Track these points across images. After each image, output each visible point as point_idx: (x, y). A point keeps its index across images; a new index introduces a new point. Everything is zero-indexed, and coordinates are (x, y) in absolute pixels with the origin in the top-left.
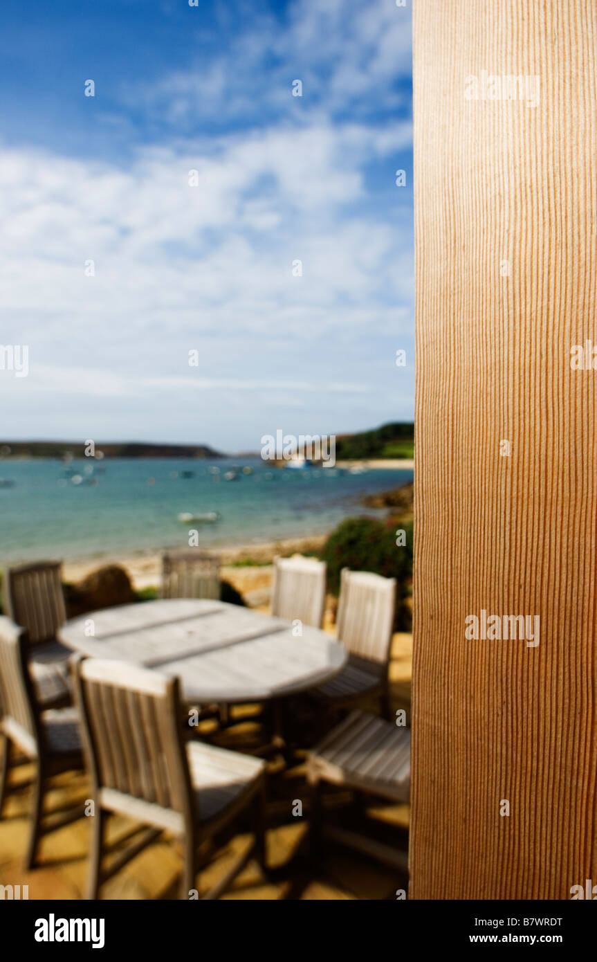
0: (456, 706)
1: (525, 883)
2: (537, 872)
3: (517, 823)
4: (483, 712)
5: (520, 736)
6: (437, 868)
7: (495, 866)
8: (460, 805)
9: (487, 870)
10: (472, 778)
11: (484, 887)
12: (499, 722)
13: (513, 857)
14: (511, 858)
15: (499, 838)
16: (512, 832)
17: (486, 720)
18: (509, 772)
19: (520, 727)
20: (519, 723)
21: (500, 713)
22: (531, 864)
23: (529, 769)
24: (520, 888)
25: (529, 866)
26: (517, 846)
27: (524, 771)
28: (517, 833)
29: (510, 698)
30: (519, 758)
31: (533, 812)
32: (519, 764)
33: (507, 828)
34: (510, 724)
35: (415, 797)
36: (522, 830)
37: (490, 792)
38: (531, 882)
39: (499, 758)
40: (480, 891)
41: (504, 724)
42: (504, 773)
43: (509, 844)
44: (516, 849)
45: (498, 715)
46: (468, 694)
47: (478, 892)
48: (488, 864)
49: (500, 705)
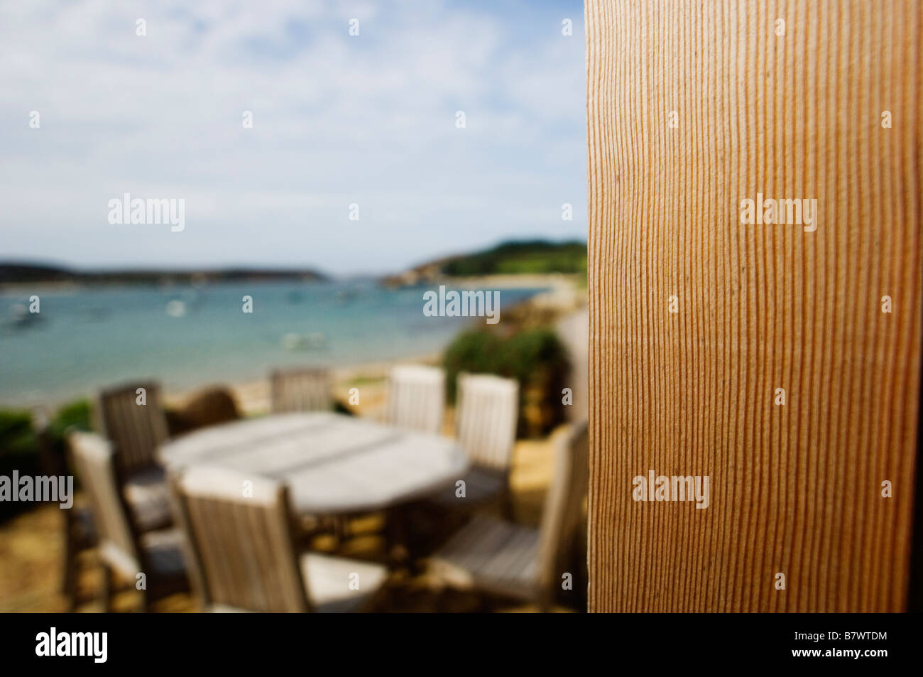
0: (661, 301)
1: (780, 540)
2: (801, 517)
3: (766, 453)
4: (706, 296)
5: (771, 314)
6: (632, 555)
7: (728, 527)
8: (670, 450)
9: (715, 536)
10: (690, 404)
11: (710, 563)
12: (735, 303)
13: (759, 506)
14: (755, 508)
15: (735, 483)
16: (758, 468)
17: (712, 307)
18: (753, 376)
19: (770, 300)
20: (769, 294)
21: (735, 288)
22: (791, 509)
23: (788, 362)
24: (770, 549)
25: (786, 512)
26: (765, 487)
27: (778, 368)
28: (766, 467)
29: (752, 259)
30: (770, 350)
31: (794, 428)
32: (770, 359)
33: (750, 465)
34: (753, 300)
35: (597, 459)
36: (775, 461)
37: (719, 417)
38: (789, 537)
39: (735, 360)
40: (703, 569)
41: (743, 305)
42: (743, 381)
43: (753, 488)
44: (765, 492)
45: (732, 293)
46: (682, 276)
47: (700, 573)
48: (716, 527)
49: (735, 275)
